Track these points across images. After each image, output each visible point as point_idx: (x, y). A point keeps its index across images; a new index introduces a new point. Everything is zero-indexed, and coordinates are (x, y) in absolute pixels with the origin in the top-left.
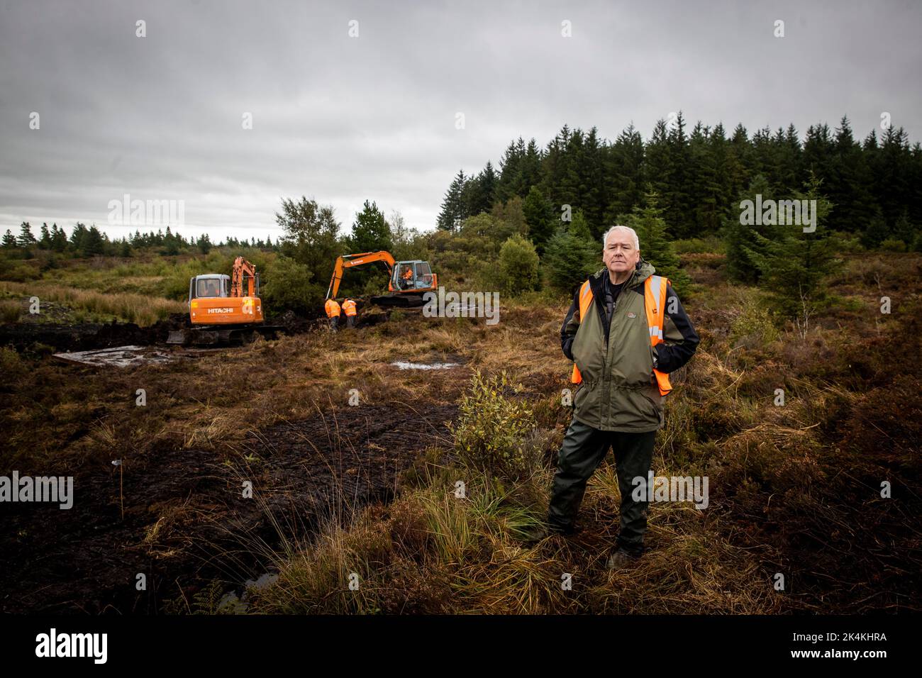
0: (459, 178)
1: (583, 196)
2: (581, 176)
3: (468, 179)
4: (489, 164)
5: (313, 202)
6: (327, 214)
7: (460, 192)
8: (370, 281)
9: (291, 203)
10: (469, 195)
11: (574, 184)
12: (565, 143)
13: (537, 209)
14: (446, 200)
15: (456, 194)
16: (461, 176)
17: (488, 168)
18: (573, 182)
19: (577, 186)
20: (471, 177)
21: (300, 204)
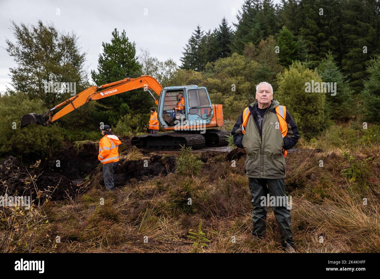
0: (196, 33)
1: (321, 44)
3: (205, 34)
4: (224, 20)
5: (52, 29)
6: (69, 43)
7: (197, 46)
8: (120, 122)
9: (25, 29)
10: (206, 49)
11: (313, 33)
13: (289, 50)
14: (184, 54)
15: (194, 48)
16: (198, 32)
17: (224, 24)
18: (312, 30)
19: (315, 35)
20: (208, 32)
21: (36, 31)
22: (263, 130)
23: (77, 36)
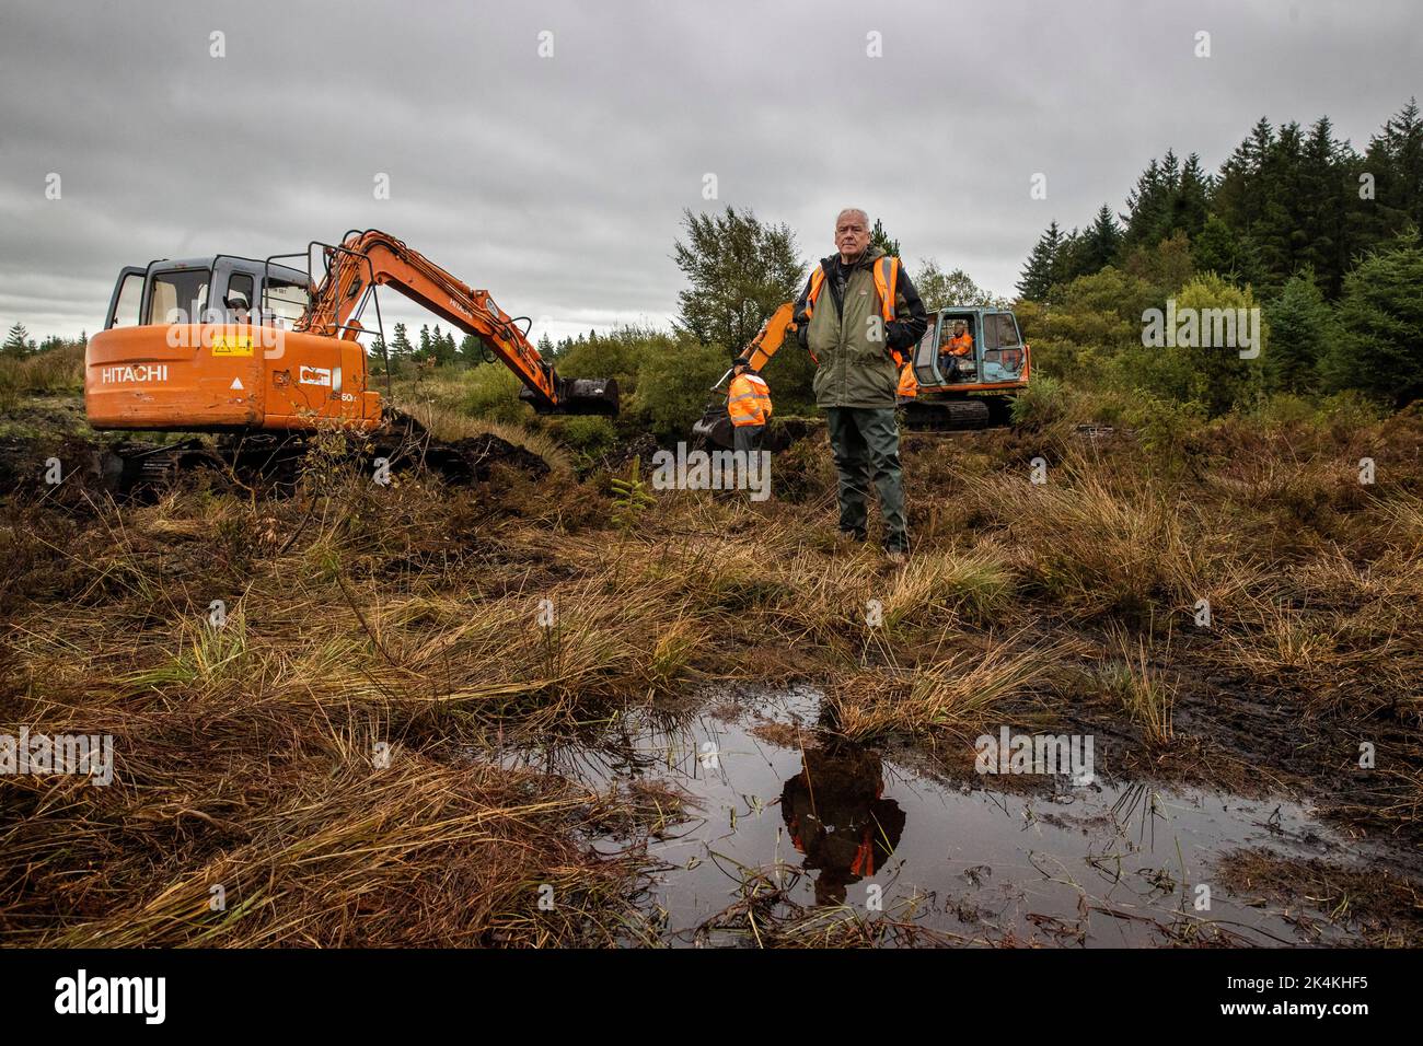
0: (1048, 236)
1: (1295, 252)
2: (1296, 214)
3: (1065, 237)
4: (1105, 210)
5: (751, 221)
6: (779, 246)
7: (1050, 261)
9: (707, 223)
10: (1067, 265)
11: (1281, 230)
12: (1260, 155)
14: (1024, 275)
15: (1044, 264)
16: (1053, 234)
17: (1103, 218)
18: (1278, 226)
19: (1285, 235)
20: (1071, 234)
21: (723, 225)
22: (845, 307)
23: (792, 231)
